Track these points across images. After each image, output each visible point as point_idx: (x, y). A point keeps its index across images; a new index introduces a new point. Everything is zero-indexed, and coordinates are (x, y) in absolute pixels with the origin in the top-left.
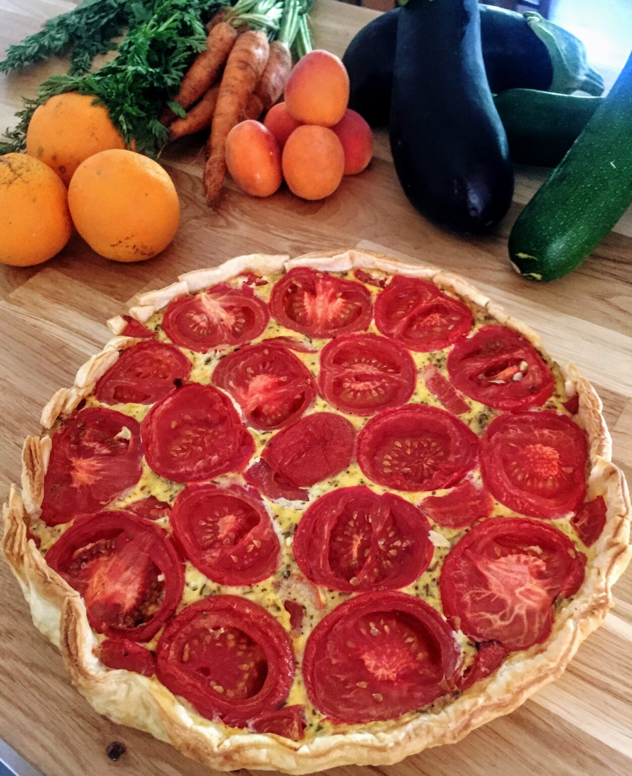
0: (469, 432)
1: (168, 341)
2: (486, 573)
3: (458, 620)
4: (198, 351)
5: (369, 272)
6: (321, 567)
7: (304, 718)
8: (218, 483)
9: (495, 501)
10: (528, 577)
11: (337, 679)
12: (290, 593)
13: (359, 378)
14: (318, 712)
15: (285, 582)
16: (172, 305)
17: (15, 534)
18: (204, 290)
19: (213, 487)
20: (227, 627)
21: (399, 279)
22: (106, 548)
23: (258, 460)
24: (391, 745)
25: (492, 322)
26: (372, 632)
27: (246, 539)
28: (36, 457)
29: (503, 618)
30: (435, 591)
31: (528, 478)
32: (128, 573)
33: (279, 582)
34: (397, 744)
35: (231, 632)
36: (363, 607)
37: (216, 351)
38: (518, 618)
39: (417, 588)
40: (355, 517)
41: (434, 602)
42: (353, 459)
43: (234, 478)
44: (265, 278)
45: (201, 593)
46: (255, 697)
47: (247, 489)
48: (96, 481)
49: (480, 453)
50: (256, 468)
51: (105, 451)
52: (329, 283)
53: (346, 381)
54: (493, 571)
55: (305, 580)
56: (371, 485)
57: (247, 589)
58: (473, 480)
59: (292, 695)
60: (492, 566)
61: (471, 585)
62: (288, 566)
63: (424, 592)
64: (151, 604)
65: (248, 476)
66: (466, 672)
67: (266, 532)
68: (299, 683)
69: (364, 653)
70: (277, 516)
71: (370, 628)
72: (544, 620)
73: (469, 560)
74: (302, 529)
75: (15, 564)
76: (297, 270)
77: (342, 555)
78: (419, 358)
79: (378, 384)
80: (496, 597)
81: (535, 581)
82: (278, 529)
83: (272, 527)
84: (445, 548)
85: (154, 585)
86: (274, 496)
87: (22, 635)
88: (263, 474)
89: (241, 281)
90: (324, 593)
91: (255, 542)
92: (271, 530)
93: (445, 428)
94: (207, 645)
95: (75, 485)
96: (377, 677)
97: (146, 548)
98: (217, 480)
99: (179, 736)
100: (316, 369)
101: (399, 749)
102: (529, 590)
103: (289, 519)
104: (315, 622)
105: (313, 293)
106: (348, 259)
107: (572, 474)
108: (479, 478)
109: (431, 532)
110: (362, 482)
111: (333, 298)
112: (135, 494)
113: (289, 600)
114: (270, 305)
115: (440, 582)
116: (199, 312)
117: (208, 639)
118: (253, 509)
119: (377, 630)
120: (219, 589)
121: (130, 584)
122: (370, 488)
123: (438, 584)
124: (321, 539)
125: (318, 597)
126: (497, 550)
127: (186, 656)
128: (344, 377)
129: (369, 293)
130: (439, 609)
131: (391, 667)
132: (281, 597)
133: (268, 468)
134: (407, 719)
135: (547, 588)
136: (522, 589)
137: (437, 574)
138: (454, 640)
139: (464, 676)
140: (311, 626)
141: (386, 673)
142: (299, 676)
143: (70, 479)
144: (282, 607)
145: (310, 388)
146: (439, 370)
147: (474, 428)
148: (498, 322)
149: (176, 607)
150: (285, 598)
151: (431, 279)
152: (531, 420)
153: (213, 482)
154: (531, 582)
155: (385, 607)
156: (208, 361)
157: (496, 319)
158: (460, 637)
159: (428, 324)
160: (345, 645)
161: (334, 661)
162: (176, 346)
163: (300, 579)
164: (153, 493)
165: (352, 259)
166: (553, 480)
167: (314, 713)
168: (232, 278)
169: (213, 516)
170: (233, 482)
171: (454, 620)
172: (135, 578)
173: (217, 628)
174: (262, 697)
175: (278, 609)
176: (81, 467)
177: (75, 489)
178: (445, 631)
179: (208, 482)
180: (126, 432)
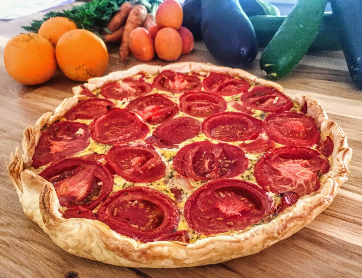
0: (257, 120)
1: (103, 98)
2: (278, 169)
3: (268, 187)
4: (118, 99)
5: (198, 72)
6: (190, 172)
7: (188, 236)
8: (131, 144)
9: (276, 143)
10: (301, 168)
11: (205, 219)
12: (173, 185)
13: (199, 105)
14: (196, 232)
15: (170, 180)
16: (105, 85)
17: (16, 164)
18: (121, 80)
19: (128, 146)
20: (139, 200)
21: (213, 74)
22: (68, 175)
23: (151, 135)
24: (243, 239)
25: (259, 86)
26: (221, 196)
27: (147, 164)
28: (32, 133)
29: (292, 186)
30: (253, 177)
31: (290, 133)
32: (81, 183)
33: (167, 181)
34: (246, 239)
35: (141, 202)
36: (215, 186)
37: (127, 99)
38: (300, 185)
39: (243, 177)
40: (205, 153)
41: (253, 181)
42: (201, 132)
43: (139, 142)
44: (150, 76)
45: (123, 187)
46: (158, 228)
47: (146, 146)
48: (64, 150)
49: (263, 126)
50: (150, 138)
51: (69, 138)
52: (180, 76)
53: (193, 107)
54: (282, 167)
55: (182, 176)
56: (211, 140)
57: (149, 184)
58: (263, 137)
59: (179, 226)
60: (280, 165)
61: (271, 175)
62: (171, 173)
63: (247, 178)
64: (94, 195)
65: (146, 141)
66: (278, 207)
67: (158, 161)
68: (183, 221)
69: (218, 205)
70: (163, 154)
71: (220, 195)
72: (314, 183)
73: (268, 164)
74: (178, 158)
75: (15, 177)
76: (165, 72)
77: (200, 168)
78: (227, 98)
79: (208, 107)
80: (286, 178)
81: (305, 169)
82: (164, 160)
83: (161, 159)
84: (255, 160)
85: (96, 187)
86: (161, 147)
87: (16, 224)
88: (154, 140)
89: (139, 77)
90: (192, 182)
91: (152, 165)
92: (160, 160)
93: (244, 120)
94: (127, 209)
95: (52, 152)
96: (228, 214)
97: (92, 171)
98: (130, 143)
99: (112, 244)
100: (178, 102)
101: (248, 242)
102: (303, 173)
103: (170, 154)
104: (189, 195)
105: (173, 80)
106: (188, 66)
107: (312, 130)
108: (266, 136)
109: (245, 154)
110: (206, 139)
111: (183, 81)
112: (85, 152)
113: (173, 188)
114: (153, 84)
115: (255, 174)
116: (119, 87)
117: (128, 206)
118: (150, 153)
119: (224, 195)
120: (134, 185)
121: (82, 187)
122: (211, 142)
123: (254, 175)
124: (188, 162)
125: (190, 184)
126: (282, 159)
127: (115, 214)
128: (192, 105)
129: (199, 80)
130: (256, 183)
131: (234, 210)
132: (168, 187)
133: (156, 137)
134: (249, 228)
135: (312, 171)
136: (299, 173)
137: (252, 170)
138: (268, 196)
139: (277, 209)
140: (187, 197)
141: (233, 212)
142: (182, 218)
143: (50, 150)
144: (170, 191)
145: (175, 109)
146: (237, 102)
147: (259, 118)
148: (261, 85)
149: (109, 194)
150: (171, 188)
151: (228, 73)
152: (285, 116)
153: (127, 144)
154: (303, 169)
155: (227, 185)
156: (124, 103)
157: (260, 84)
158: (271, 194)
159: (229, 88)
160: (207, 202)
161: (202, 210)
162: (107, 99)
163: (178, 177)
164: (95, 151)
165: (190, 66)
166: (303, 133)
167: (194, 233)
168: (134, 75)
169: (128, 158)
170: (139, 144)
171: (266, 188)
172: (85, 185)
173: (133, 201)
174: (161, 228)
175: (168, 192)
176: (56, 144)
177: (52, 154)
178: (262, 193)
179: (125, 144)
180: (81, 131)
